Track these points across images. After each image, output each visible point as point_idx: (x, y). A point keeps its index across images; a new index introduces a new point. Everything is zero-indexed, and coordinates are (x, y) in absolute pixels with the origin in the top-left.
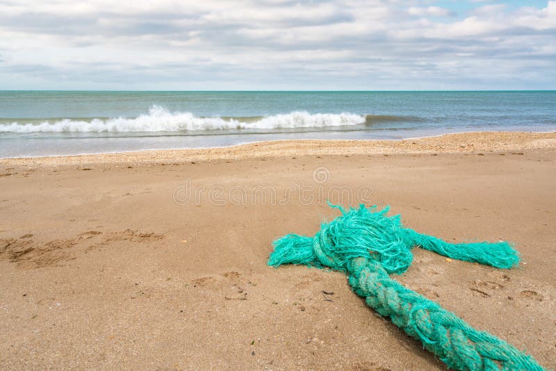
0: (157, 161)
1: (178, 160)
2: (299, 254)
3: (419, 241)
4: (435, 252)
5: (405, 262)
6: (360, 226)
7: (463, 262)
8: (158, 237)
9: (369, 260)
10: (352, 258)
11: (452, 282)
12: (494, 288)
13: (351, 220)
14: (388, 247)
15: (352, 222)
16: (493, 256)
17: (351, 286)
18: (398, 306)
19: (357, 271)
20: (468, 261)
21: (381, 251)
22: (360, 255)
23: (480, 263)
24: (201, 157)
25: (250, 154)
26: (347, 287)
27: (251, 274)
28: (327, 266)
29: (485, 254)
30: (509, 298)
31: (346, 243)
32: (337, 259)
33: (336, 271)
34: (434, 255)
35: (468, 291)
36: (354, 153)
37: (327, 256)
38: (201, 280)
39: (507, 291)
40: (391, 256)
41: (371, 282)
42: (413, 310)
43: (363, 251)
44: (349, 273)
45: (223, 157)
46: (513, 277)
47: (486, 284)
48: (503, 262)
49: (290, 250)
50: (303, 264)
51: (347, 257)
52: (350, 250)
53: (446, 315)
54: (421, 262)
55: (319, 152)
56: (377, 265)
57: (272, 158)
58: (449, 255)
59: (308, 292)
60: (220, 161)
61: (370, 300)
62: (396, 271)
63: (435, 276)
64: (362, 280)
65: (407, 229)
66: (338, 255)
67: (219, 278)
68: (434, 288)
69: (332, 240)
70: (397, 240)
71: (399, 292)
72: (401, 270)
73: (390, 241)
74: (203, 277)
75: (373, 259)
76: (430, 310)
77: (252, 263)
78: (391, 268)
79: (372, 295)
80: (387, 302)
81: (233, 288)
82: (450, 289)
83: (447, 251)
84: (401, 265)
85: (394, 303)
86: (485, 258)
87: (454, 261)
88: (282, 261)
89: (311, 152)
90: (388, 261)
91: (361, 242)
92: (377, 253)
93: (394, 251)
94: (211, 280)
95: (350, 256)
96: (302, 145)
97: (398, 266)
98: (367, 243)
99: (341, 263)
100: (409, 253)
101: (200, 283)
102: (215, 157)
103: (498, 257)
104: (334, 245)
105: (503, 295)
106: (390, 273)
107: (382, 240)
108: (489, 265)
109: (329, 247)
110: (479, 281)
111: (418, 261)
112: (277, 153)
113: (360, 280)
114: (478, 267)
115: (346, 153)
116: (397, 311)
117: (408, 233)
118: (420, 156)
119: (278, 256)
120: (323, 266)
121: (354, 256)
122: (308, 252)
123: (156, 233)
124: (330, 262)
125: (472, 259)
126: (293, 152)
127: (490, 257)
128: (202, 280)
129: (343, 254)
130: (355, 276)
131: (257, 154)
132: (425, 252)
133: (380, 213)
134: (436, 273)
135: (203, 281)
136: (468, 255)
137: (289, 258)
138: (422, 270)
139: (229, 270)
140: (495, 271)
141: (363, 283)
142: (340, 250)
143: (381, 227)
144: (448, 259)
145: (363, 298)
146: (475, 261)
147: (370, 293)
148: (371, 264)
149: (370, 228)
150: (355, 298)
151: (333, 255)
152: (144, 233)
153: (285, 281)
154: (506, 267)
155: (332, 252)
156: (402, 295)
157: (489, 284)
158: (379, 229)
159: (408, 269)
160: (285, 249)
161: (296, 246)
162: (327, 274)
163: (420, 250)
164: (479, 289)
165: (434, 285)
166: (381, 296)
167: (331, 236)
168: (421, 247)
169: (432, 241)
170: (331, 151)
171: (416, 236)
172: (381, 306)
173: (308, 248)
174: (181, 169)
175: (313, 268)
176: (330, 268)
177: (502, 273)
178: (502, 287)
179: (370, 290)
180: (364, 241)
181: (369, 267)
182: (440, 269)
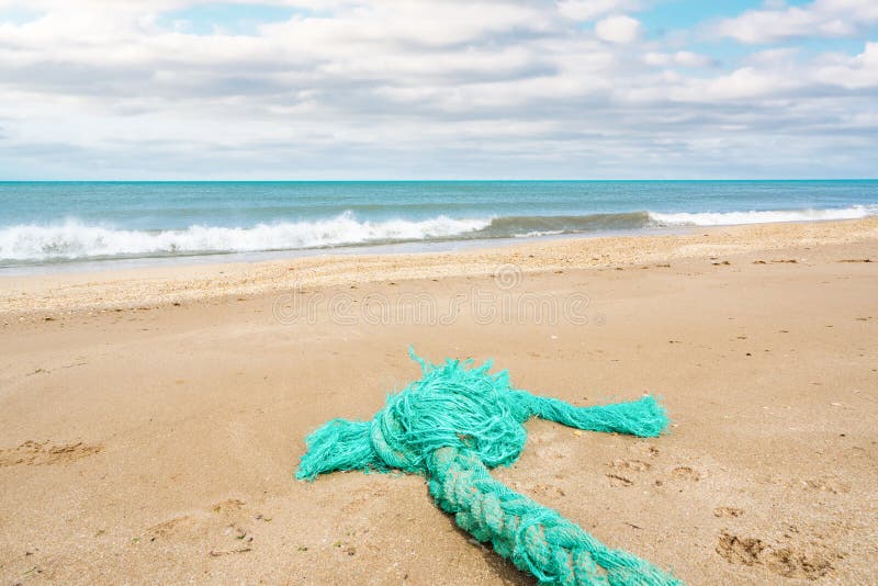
0: (108, 304)
1: (147, 300)
2: (348, 453)
3: (537, 409)
4: (560, 423)
5: (514, 445)
6: (444, 396)
7: (598, 434)
8: (90, 449)
9: (460, 449)
10: (434, 450)
11: (582, 469)
12: (638, 469)
13: (429, 387)
14: (487, 425)
15: (430, 390)
16: (636, 420)
17: (433, 497)
18: (501, 524)
19: (441, 472)
20: (605, 431)
21: (477, 434)
22: (445, 444)
23: (619, 433)
24: (191, 294)
25: (280, 285)
26: (426, 499)
27: (263, 501)
28: (395, 468)
29: (624, 418)
30: (657, 483)
31: (422, 426)
32: (410, 454)
33: (411, 474)
34: (559, 427)
35: (605, 480)
36: (446, 274)
37: (395, 450)
38: (167, 524)
39: (655, 473)
40: (492, 439)
41: (460, 488)
42: (521, 529)
43: (449, 437)
44: (430, 475)
45: (231, 291)
46: (661, 448)
47: (627, 465)
48: (648, 427)
49: (333, 447)
50: (356, 469)
51: (426, 450)
52: (430, 438)
53: (568, 529)
54: (540, 441)
55: (393, 276)
56: (472, 457)
57: (318, 290)
58: (578, 424)
59: (361, 519)
60: (226, 299)
61: (462, 518)
62: (503, 462)
63: (560, 460)
64: (449, 485)
65: (519, 391)
66: (411, 447)
67: (202, 515)
68: (556, 483)
69: (401, 423)
70: (501, 412)
71: (502, 499)
72: (511, 458)
73: (489, 415)
74: (171, 517)
75: (467, 447)
76: (545, 525)
77: (267, 479)
78: (493, 459)
79: (463, 510)
80: (484, 519)
81: (228, 531)
82: (580, 481)
83: (575, 418)
84: (508, 451)
85: (494, 520)
86: (626, 424)
87: (585, 433)
88: (321, 467)
89: (381, 276)
90: (488, 447)
91: (446, 423)
92: (470, 437)
93: (497, 430)
94: (187, 523)
95: (430, 447)
96: (365, 265)
97: (505, 454)
98: (455, 422)
99: (417, 460)
100: (520, 431)
101: (162, 532)
102: (219, 292)
103: (643, 420)
104: (405, 430)
105: (649, 478)
106: (491, 467)
107: (477, 415)
108: (631, 434)
109: (396, 435)
110: (618, 461)
111: (536, 441)
112: (325, 280)
113: (446, 485)
114: (616, 438)
115: (436, 276)
116: (499, 532)
117: (519, 397)
118: (539, 274)
119: (314, 460)
120: (388, 467)
121: (436, 447)
122: (363, 448)
123: (87, 442)
124: (398, 460)
125: (609, 428)
126: (351, 277)
127: (632, 422)
128: (169, 525)
129: (420, 445)
130: (437, 480)
131: (292, 284)
132: (545, 424)
133: (478, 370)
134: (561, 457)
135: (171, 528)
136: (604, 423)
137: (332, 462)
138: (541, 453)
139: (222, 499)
140: (639, 443)
141: (450, 490)
142: (414, 438)
143: (476, 394)
144: (578, 432)
145: (451, 515)
146: (613, 430)
147: (461, 506)
148: (461, 457)
149: (459, 397)
150: (439, 516)
151: (403, 448)
152: (61, 445)
153: (324, 503)
154: (654, 434)
155: (402, 442)
156: (505, 504)
157: (631, 464)
158: (474, 397)
159: (521, 454)
160: (325, 446)
161: (343, 439)
162: (396, 481)
163: (539, 421)
164: (618, 475)
165: (557, 477)
166: (476, 511)
167: (400, 416)
168: (541, 417)
169: (554, 405)
170: (411, 274)
171: (532, 400)
172: (476, 526)
173: (363, 440)
174: (153, 316)
175: (373, 473)
176: (401, 469)
177: (648, 445)
178: (648, 465)
179: (460, 502)
180: (450, 419)
181: (459, 463)
182: (566, 449)
